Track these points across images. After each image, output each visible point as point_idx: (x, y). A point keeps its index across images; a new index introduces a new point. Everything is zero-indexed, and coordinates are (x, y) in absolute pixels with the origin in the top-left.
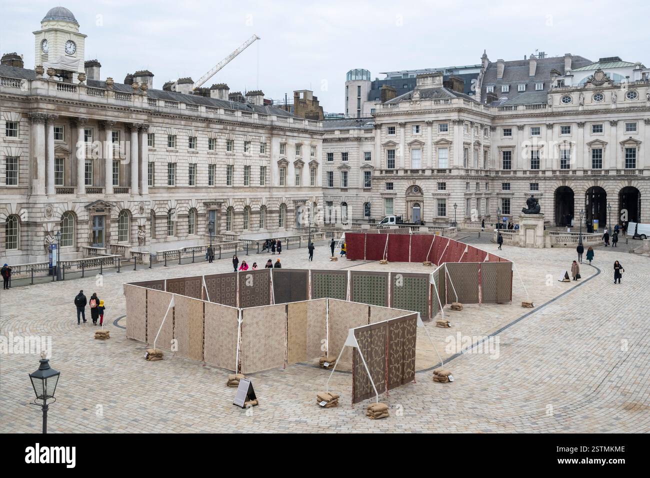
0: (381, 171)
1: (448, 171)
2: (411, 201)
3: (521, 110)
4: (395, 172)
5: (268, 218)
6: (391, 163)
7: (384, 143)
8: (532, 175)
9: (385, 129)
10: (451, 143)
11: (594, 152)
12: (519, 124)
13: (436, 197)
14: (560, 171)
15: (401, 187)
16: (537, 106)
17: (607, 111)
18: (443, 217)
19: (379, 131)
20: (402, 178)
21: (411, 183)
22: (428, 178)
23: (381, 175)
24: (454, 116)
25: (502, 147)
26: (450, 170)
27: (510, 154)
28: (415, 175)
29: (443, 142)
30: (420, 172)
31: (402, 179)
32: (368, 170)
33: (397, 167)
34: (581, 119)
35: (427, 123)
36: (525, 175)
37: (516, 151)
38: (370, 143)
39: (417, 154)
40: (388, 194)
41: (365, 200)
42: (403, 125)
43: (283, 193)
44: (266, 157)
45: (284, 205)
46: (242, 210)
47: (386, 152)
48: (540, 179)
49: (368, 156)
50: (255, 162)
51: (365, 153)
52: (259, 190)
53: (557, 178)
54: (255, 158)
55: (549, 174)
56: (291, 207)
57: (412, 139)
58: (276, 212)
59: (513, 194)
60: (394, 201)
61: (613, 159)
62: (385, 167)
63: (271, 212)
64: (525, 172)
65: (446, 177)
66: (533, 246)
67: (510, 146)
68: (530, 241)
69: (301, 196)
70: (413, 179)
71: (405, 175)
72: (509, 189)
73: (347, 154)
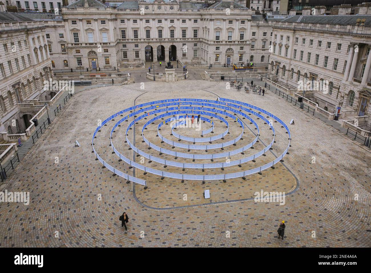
0: (72, 44)
1: (108, 44)
2: (91, 58)
3: (128, 11)
4: (80, 45)
5: (36, 83)
6: (77, 39)
7: (71, 29)
8: (135, 41)
9: (70, 22)
10: (108, 30)
11: (159, 31)
12: (128, 18)
13: (104, 56)
14: (147, 39)
15: (84, 52)
16: (134, 10)
17: (164, 14)
18: (108, 65)
19: (67, 23)
21: (90, 50)
23: (72, 46)
24: (109, 17)
25: (121, 28)
26: (110, 43)
27: (125, 32)
28: (91, 45)
29: (104, 29)
30: (94, 44)
31: (85, 48)
32: (63, 43)
33: (80, 42)
34: (154, 17)
35: (95, 19)
36: (132, 41)
37: (127, 31)
38: (61, 29)
39: (90, 35)
40: (78, 56)
41: (63, 59)
42: (81, 20)
43: (39, 67)
44: (28, 48)
45: (41, 73)
46: (27, 83)
47: (73, 34)
48: (139, 42)
49: (62, 36)
50: (25, 53)
51: (60, 34)
52: (30, 68)
53: (146, 42)
54: (24, 51)
55: (142, 40)
56: (43, 73)
57: (87, 28)
58: (39, 78)
59: (128, 49)
60: (82, 59)
61: (166, 34)
62: (73, 42)
63: (37, 79)
64: (132, 40)
65: (108, 47)
66: (171, 81)
67: (125, 28)
68: (170, 79)
69: (45, 66)
70: (91, 47)
71: (86, 46)
72: (126, 47)
73: (49, 34)
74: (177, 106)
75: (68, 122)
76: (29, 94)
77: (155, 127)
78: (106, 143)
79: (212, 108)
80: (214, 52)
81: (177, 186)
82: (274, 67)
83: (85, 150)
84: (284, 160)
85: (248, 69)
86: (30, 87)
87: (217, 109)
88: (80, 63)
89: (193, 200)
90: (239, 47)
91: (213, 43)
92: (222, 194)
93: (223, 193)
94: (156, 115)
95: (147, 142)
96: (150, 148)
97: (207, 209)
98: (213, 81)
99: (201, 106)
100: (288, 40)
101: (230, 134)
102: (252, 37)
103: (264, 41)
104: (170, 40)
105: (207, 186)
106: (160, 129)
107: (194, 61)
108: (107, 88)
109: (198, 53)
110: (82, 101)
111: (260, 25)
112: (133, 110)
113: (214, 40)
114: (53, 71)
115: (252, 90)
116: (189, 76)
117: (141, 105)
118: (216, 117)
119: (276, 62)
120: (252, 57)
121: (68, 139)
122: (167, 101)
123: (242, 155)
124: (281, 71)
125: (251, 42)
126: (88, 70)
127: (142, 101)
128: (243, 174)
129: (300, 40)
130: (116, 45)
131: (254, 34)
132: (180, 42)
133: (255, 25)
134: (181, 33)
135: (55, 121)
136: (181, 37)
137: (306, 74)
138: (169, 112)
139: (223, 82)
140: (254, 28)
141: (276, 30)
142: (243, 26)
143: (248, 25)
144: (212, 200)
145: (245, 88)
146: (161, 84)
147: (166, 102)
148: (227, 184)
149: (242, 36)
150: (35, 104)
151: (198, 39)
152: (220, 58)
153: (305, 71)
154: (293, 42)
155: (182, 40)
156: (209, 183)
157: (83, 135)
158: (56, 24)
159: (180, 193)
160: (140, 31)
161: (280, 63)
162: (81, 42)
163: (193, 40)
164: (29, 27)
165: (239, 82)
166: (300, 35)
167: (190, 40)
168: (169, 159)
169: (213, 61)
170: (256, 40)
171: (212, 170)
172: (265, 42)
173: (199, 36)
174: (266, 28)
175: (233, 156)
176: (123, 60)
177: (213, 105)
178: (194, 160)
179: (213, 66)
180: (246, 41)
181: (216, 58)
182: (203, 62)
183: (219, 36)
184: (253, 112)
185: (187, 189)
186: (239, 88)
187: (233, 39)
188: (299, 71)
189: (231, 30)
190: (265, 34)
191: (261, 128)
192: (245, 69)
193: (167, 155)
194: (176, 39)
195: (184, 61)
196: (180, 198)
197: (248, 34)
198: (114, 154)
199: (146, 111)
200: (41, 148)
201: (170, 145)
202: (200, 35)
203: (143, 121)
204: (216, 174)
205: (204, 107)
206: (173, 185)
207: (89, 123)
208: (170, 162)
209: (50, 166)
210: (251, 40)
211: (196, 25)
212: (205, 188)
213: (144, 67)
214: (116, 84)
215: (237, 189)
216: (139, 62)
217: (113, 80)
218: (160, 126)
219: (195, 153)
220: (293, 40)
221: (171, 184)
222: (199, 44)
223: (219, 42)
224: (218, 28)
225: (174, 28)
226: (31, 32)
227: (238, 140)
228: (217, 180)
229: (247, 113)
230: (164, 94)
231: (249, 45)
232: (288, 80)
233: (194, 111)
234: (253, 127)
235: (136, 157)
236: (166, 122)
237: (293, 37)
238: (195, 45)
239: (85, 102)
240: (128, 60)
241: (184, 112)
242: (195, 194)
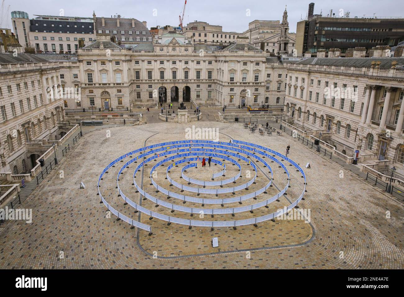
0: (86, 85)
1: (122, 84)
2: (104, 98)
3: (143, 53)
4: (93, 85)
5: (47, 122)
6: (90, 80)
7: (85, 70)
8: (149, 82)
9: (85, 63)
10: (122, 71)
11: (173, 72)
12: (142, 59)
13: (117, 96)
14: (161, 80)
15: (98, 93)
16: (149, 52)
17: (178, 56)
18: (121, 105)
19: (82, 63)
20: (98, 88)
21: (103, 90)
22: (112, 87)
24: (123, 58)
25: (135, 69)
27: (139, 72)
28: (105, 86)
29: (118, 70)
30: (108, 85)
32: (77, 83)
34: (168, 58)
35: (109, 61)
36: (146, 82)
37: (141, 71)
38: (76, 69)
39: (104, 76)
40: (91, 96)
42: (95, 61)
43: (51, 107)
44: (41, 88)
45: (52, 113)
46: (37, 122)
47: (87, 74)
48: (153, 83)
49: (76, 76)
50: (37, 92)
51: (74, 75)
52: (41, 108)
53: (160, 83)
54: (37, 90)
55: (156, 81)
56: (55, 113)
57: (101, 68)
58: (50, 118)
59: (141, 90)
60: (95, 99)
61: (180, 75)
62: (87, 82)
63: (48, 119)
64: (146, 80)
65: (121, 87)
66: (184, 122)
67: (139, 69)
68: (183, 120)
69: (57, 105)
70: (104, 88)
71: (100, 86)
72: (139, 87)
73: (63, 75)
74: (188, 148)
75: (75, 163)
76: (39, 133)
77: (165, 169)
78: (112, 185)
79: (225, 150)
80: (229, 93)
81: (184, 232)
82: (290, 108)
83: (90, 192)
84: (299, 206)
85: (263, 111)
86: (40, 127)
87: (229, 151)
88: (92, 103)
89: (200, 249)
90: (254, 88)
91: (227, 84)
92: (231, 242)
93: (233, 242)
94: (166, 157)
95: (155, 185)
96: (157, 192)
97: (215, 259)
98: (227, 122)
99: (213, 148)
100: (304, 82)
101: (243, 178)
102: (267, 79)
103: (279, 82)
104: (184, 81)
105: (216, 234)
106: (169, 172)
107: (208, 102)
108: (118, 128)
109: (212, 95)
110: (92, 142)
111: (275, 67)
112: (143, 152)
113: (228, 82)
114: (65, 111)
115: (266, 132)
116: (202, 118)
117: (152, 147)
118: (228, 160)
119: (292, 104)
120: (267, 98)
121: (74, 180)
122: (179, 142)
123: (254, 200)
124: (296, 113)
125: (266, 84)
126: (100, 111)
127: (153, 142)
128: (255, 221)
129: (316, 82)
130: (129, 85)
131: (269, 75)
132: (194, 83)
133: (269, 66)
134: (195, 74)
135: (62, 162)
136: (195, 78)
137: (322, 116)
138: (180, 153)
139: (237, 123)
140: (268, 70)
141: (291, 71)
142: (257, 67)
143: (262, 67)
144: (220, 249)
145: (260, 130)
146: (174, 125)
147: (177, 143)
148: (237, 232)
149: (257, 78)
150: (43, 144)
151: (212, 80)
152: (234, 99)
153: (322, 113)
154: (308, 84)
155: (196, 81)
156: (218, 230)
157: (90, 177)
158: (71, 64)
159: (187, 241)
160: (154, 72)
161: (295, 105)
162: (95, 83)
163: (208, 81)
164: (43, 68)
165: (253, 124)
166: (315, 77)
167: (204, 81)
168: (177, 204)
169: (227, 103)
170: (271, 81)
171: (222, 216)
172: (280, 84)
173: (213, 78)
174: (281, 70)
175: (244, 201)
176: (136, 101)
177: (226, 148)
178: (203, 205)
179: (227, 107)
180: (261, 83)
181: (230, 100)
182: (217, 103)
183: (233, 78)
184: (266, 155)
185: (195, 236)
186: (253, 130)
187: (248, 80)
188: (315, 113)
189: (245, 71)
190: (280, 76)
191: (274, 171)
192: (259, 110)
193: (175, 199)
194: (191, 80)
195: (198, 102)
196: (186, 246)
197: (263, 75)
198: (119, 197)
199: (156, 153)
200: (45, 189)
201: (178, 188)
202: (214, 76)
203: (152, 162)
204: (226, 220)
205: (217, 149)
206: (180, 231)
207: (97, 164)
208: (177, 207)
209: (52, 208)
210: (266, 81)
211: (210, 67)
212: (213, 235)
213: (157, 107)
214: (128, 125)
215: (248, 237)
216: (152, 102)
217: (124, 120)
218: (169, 168)
219: (205, 197)
220: (308, 82)
221: (178, 230)
222: (213, 85)
223: (234, 83)
224: (233, 69)
225: (189, 69)
226: (45, 73)
227: (250, 184)
228: (227, 227)
229: (261, 156)
230: (176, 135)
231: (264, 86)
232: (303, 123)
233: (206, 153)
234: (266, 170)
235: (143, 201)
236: (176, 164)
237: (308, 78)
238: (210, 86)
239: (95, 142)
240: (141, 101)
241: (195, 154)
242: (203, 241)
